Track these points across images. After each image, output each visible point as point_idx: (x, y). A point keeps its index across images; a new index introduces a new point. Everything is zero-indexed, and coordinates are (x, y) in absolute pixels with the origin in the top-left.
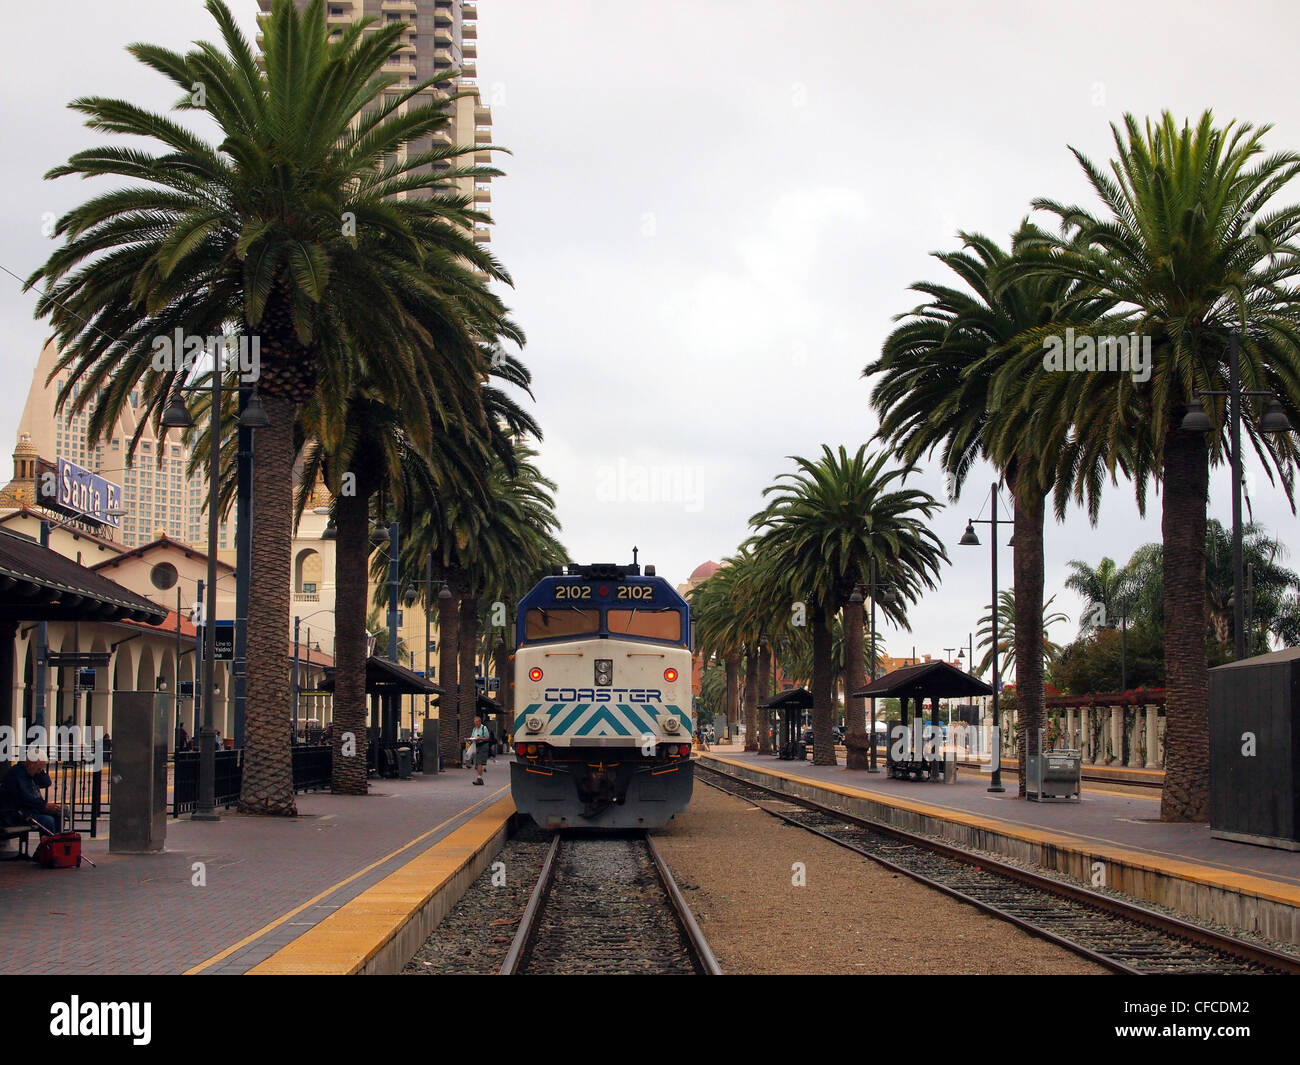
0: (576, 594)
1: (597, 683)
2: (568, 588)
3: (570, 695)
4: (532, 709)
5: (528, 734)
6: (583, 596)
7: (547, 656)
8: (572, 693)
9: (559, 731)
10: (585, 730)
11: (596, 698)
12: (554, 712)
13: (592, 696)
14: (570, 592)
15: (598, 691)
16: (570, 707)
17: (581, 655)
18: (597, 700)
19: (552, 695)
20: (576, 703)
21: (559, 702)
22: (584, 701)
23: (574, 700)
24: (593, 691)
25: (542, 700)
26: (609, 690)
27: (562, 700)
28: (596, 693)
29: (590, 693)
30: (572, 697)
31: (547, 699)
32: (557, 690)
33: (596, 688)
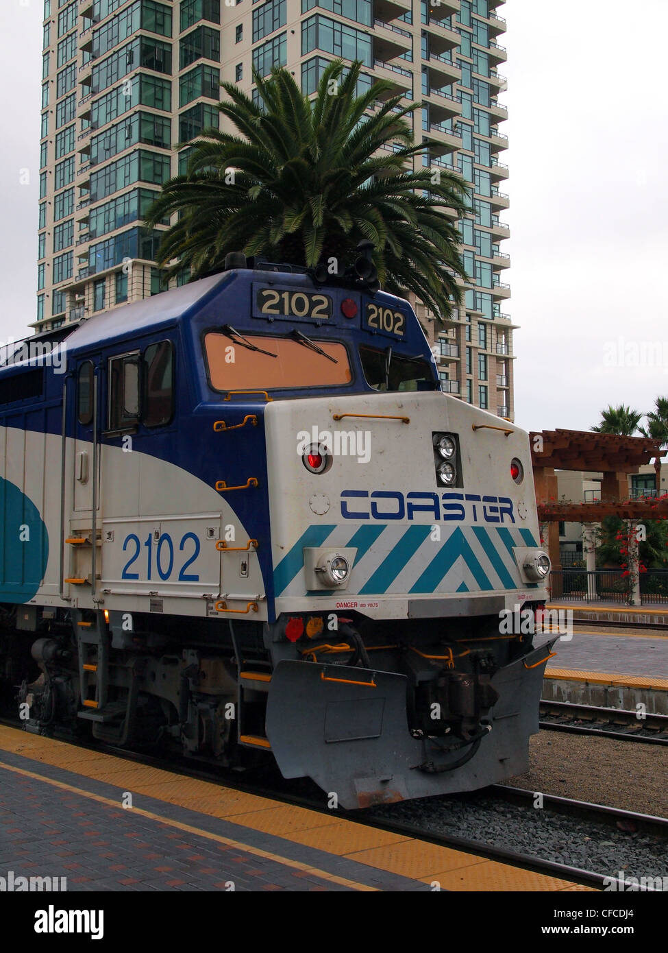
0: (301, 308)
1: (440, 484)
2: (286, 295)
3: (391, 506)
4: (317, 535)
5: (311, 593)
6: (314, 314)
7: (337, 418)
8: (396, 501)
9: (378, 584)
10: (428, 581)
11: (443, 511)
12: (363, 540)
13: (435, 508)
14: (290, 304)
15: (446, 496)
16: (395, 531)
17: (406, 421)
18: (447, 517)
19: (355, 505)
20: (404, 524)
21: (372, 521)
22: (421, 518)
23: (399, 516)
24: (435, 497)
25: (335, 517)
26: (460, 497)
27: (378, 516)
28: (442, 502)
29: (430, 502)
30: (396, 510)
31: (346, 514)
32: (364, 494)
33: (441, 492)
